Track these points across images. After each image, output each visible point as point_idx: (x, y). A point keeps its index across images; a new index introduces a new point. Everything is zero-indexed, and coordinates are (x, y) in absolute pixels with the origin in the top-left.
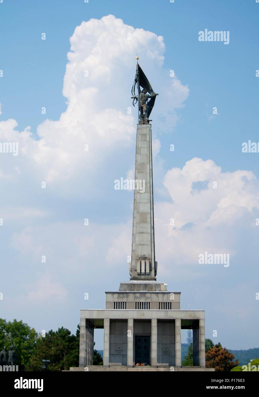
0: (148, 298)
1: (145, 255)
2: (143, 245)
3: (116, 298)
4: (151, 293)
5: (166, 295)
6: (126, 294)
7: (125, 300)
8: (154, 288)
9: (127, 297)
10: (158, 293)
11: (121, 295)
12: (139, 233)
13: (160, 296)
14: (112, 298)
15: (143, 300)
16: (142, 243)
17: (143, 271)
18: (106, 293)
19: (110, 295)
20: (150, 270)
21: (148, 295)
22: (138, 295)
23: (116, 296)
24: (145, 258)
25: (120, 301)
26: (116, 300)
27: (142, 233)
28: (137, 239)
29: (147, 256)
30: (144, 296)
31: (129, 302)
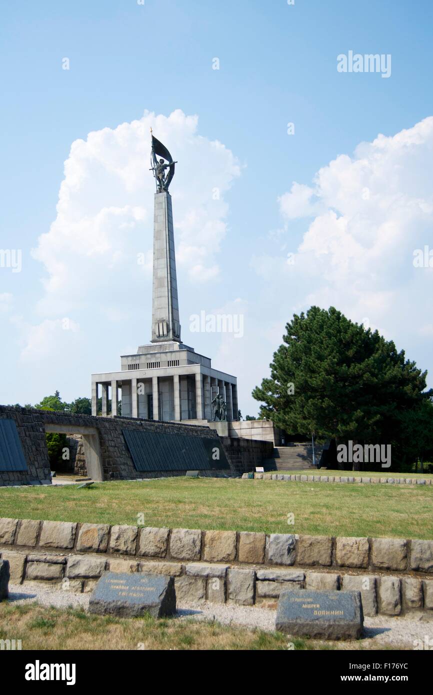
0: (157, 358)
1: (163, 318)
2: (162, 308)
3: (130, 361)
4: (160, 353)
5: (174, 354)
6: (139, 357)
7: (137, 362)
8: (168, 348)
9: (139, 359)
10: (167, 352)
11: (135, 358)
12: (158, 297)
13: (169, 354)
14: (127, 361)
15: (153, 361)
16: (160, 307)
17: (161, 333)
18: (122, 357)
19: (125, 359)
20: (168, 331)
21: (158, 355)
22: (149, 356)
23: (130, 358)
24: (163, 321)
25: (133, 363)
26: (130, 363)
27: (160, 297)
28: (156, 303)
29: (165, 319)
30: (154, 357)
31: (142, 364)
